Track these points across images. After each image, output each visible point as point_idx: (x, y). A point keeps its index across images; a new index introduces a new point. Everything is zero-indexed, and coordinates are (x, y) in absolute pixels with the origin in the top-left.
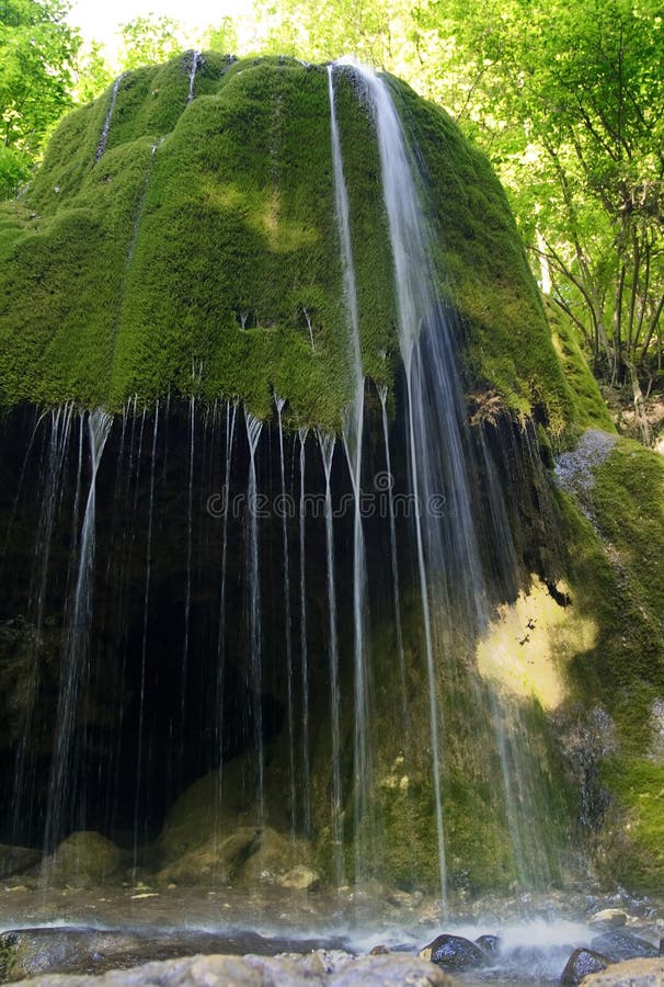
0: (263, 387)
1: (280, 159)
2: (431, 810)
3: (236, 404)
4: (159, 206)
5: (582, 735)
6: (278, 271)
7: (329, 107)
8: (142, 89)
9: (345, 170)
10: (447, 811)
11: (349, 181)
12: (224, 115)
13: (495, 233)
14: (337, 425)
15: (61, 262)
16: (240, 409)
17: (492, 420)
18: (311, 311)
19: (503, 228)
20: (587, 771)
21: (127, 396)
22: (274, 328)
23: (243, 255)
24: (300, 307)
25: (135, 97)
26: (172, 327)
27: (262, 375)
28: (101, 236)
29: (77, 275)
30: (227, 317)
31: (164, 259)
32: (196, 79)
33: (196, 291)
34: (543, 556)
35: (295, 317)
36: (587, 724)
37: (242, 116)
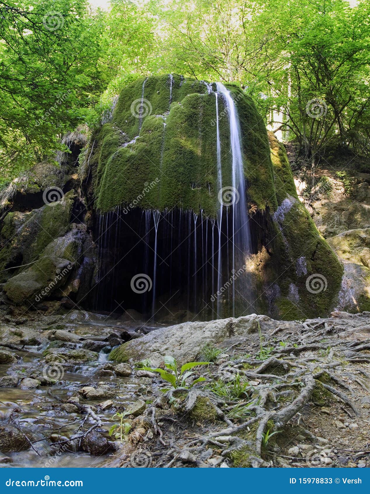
0: (198, 206)
1: (202, 132)
2: (231, 308)
3: (191, 210)
4: (169, 149)
5: (271, 291)
6: (201, 171)
7: (216, 112)
8: (153, 88)
9: (220, 135)
10: (235, 309)
11: (221, 140)
12: (186, 116)
13: (262, 150)
14: (216, 216)
15: (142, 164)
16: (192, 212)
17: (254, 211)
18: (210, 183)
19: (264, 148)
20: (271, 301)
21: (164, 207)
22: (200, 188)
23: (192, 166)
24: (207, 182)
25: (151, 91)
26: (175, 189)
27: (198, 202)
28: (152, 155)
29: (147, 169)
30: (189, 185)
31: (172, 168)
32: (172, 89)
33: (181, 178)
34: (266, 241)
35: (205, 185)
36: (273, 289)
37: (191, 116)
